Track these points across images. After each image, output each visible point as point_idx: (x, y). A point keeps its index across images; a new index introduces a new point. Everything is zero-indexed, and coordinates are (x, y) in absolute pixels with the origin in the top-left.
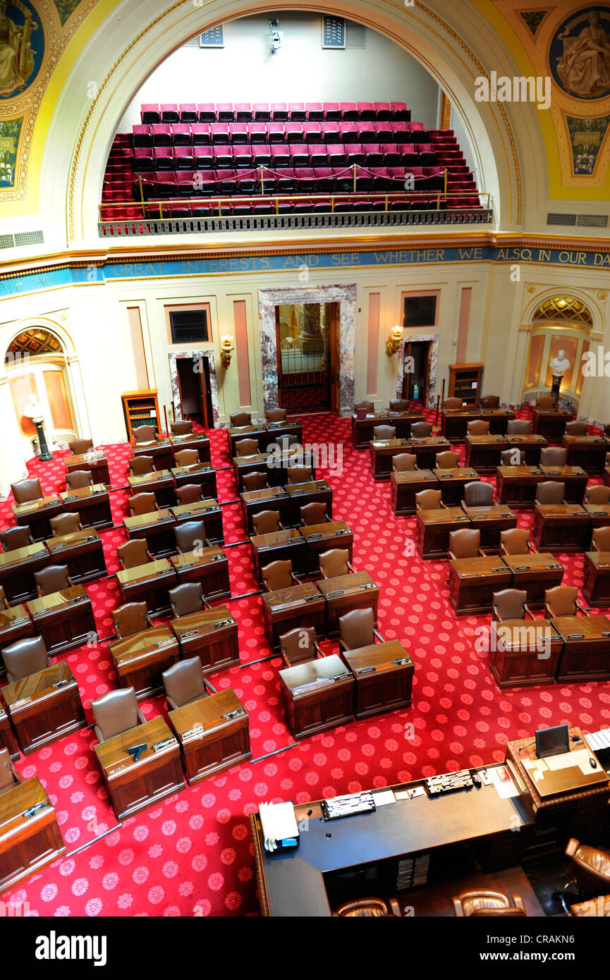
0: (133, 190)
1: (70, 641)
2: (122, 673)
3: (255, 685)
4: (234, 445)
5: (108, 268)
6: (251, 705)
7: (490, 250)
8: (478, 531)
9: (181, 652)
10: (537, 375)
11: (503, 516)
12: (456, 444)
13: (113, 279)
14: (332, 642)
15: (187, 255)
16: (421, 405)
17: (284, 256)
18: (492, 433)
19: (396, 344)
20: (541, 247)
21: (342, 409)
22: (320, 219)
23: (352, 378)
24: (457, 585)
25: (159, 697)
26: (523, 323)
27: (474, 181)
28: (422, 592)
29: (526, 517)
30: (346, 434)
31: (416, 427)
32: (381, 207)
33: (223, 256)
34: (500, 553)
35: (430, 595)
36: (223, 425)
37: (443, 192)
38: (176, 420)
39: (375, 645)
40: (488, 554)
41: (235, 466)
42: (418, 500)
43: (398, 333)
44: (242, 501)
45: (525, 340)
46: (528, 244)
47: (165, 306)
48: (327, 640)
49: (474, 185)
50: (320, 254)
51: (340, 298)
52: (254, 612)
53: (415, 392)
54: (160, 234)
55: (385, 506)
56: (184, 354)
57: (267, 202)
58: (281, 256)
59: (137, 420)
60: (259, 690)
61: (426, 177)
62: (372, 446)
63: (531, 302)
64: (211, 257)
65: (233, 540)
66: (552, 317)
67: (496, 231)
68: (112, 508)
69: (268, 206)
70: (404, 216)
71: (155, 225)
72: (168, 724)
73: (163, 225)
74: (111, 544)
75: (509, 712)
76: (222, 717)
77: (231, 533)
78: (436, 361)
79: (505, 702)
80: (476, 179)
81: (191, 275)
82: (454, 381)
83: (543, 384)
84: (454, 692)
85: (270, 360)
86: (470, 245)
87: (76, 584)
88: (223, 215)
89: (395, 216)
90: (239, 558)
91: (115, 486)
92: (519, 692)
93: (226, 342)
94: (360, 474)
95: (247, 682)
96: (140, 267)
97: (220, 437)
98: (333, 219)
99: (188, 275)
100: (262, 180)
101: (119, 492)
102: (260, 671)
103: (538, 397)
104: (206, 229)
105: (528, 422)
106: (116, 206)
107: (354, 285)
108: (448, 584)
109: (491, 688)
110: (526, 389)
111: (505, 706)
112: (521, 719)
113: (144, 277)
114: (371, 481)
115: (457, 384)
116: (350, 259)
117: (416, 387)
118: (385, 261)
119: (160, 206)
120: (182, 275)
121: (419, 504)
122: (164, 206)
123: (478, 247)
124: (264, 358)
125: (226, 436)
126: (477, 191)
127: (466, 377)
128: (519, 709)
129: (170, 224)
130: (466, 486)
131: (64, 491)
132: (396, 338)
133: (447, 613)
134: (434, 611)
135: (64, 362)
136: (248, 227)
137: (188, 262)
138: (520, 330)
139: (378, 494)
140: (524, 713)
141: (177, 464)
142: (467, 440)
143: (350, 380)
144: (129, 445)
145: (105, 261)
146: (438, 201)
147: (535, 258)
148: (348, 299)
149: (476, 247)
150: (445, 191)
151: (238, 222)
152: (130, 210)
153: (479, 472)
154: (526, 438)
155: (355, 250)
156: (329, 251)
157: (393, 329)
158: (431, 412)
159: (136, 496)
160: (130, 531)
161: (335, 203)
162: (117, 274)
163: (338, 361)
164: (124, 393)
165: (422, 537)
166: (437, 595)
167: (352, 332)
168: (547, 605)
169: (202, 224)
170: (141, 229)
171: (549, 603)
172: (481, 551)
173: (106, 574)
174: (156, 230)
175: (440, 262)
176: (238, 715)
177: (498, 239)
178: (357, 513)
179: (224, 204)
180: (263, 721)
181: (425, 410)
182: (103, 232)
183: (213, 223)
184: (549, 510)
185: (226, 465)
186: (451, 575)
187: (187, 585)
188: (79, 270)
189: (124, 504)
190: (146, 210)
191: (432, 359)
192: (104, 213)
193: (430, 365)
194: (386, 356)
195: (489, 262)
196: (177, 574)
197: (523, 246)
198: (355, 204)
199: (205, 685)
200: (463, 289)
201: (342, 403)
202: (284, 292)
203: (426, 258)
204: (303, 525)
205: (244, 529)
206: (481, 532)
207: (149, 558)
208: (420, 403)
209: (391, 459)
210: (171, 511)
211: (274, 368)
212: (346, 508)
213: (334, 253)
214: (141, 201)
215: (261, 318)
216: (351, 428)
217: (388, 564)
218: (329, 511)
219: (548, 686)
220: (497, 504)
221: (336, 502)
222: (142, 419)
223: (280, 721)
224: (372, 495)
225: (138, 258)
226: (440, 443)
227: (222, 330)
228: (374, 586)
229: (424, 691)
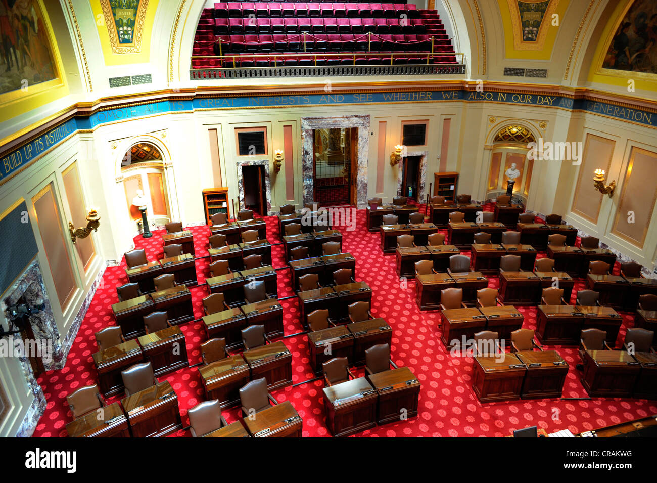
0: (214, 47)
1: (169, 367)
2: (209, 390)
3: (304, 400)
4: (283, 227)
5: (196, 102)
6: (302, 413)
7: (464, 93)
8: (461, 289)
9: (251, 375)
10: (496, 180)
11: (478, 279)
12: (441, 229)
13: (199, 109)
14: (358, 369)
15: (251, 93)
16: (414, 201)
17: (319, 94)
18: (466, 221)
19: (398, 158)
20: (500, 91)
21: (359, 203)
22: (345, 70)
23: (366, 182)
24: (447, 329)
25: (234, 407)
26: (487, 144)
27: (452, 45)
28: (421, 333)
29: (493, 280)
30: (362, 221)
31: (413, 216)
32: (388, 62)
33: (277, 94)
34: (477, 306)
35: (427, 335)
36: (273, 214)
37: (431, 52)
38: (241, 210)
39: (389, 371)
40: (468, 306)
41: (285, 242)
42: (416, 268)
43: (399, 150)
44: (291, 267)
45: (488, 156)
46: (490, 88)
47: (235, 128)
48: (354, 367)
49: (452, 47)
50: (345, 94)
51: (358, 125)
52: (300, 346)
53: (410, 192)
54: (233, 78)
55: (392, 272)
56: (247, 162)
57: (308, 57)
58: (317, 95)
59: (213, 209)
60: (307, 403)
61: (419, 42)
62: (383, 230)
63: (491, 130)
64: (268, 95)
65: (284, 295)
66: (508, 139)
67: (468, 80)
68: (197, 271)
69: (309, 60)
70: (404, 69)
71: (230, 72)
72: (244, 426)
73: (235, 72)
74: (197, 297)
75: (488, 420)
76: (284, 422)
77: (283, 290)
78: (425, 170)
79: (484, 413)
80: (454, 44)
81: (254, 107)
82: (438, 184)
83: (501, 187)
84: (447, 405)
85: (308, 168)
86: (450, 89)
87: (173, 325)
88: (277, 66)
89: (398, 68)
90: (289, 308)
91: (198, 255)
92: (495, 405)
93: (278, 154)
94: (373, 249)
95: (298, 397)
96: (218, 101)
97: (272, 222)
98: (354, 69)
99: (252, 107)
100: (305, 42)
101: (201, 260)
102: (307, 389)
103: (497, 196)
104: (266, 75)
105: (492, 213)
106: (202, 58)
107: (368, 116)
108: (439, 327)
109: (474, 402)
110: (488, 190)
111: (484, 415)
112: (497, 425)
113: (221, 108)
114: (381, 254)
115: (440, 187)
116: (366, 98)
117: (410, 189)
118: (390, 99)
119: (234, 59)
120: (247, 107)
121: (417, 270)
122: (236, 59)
123: (455, 91)
124: (304, 166)
125: (277, 221)
126: (455, 52)
127: (446, 181)
128: (494, 418)
129: (240, 72)
130: (451, 257)
131: (162, 258)
132: (398, 154)
133: (440, 348)
134: (430, 347)
135: (163, 167)
136: (295, 74)
137: (252, 98)
138: (484, 149)
139: (386, 263)
140: (498, 421)
141: (243, 240)
142: (449, 225)
143: (365, 183)
144: (207, 227)
145: (194, 96)
146: (428, 58)
147: (495, 98)
148: (364, 126)
149: (454, 91)
150: (432, 51)
151: (288, 71)
152: (213, 61)
153: (459, 249)
154: (490, 225)
155: (370, 92)
156: (351, 92)
157: (395, 147)
158: (421, 206)
159: (215, 263)
160: (211, 288)
161: (356, 58)
162: (201, 106)
163: (356, 169)
164: (204, 189)
165: (420, 294)
166: (432, 335)
167: (366, 149)
168: (513, 343)
169: (263, 72)
170: (220, 74)
171: (514, 341)
172: (464, 304)
173: (193, 319)
174: (230, 75)
175: (429, 101)
176: (295, 420)
177: (469, 85)
178: (372, 277)
179: (278, 58)
180: (310, 425)
181: (417, 205)
182: (193, 76)
183: (271, 71)
184: (509, 276)
185: (277, 242)
186: (442, 321)
187: (254, 326)
188: (175, 102)
189: (205, 269)
190: (223, 61)
191: (423, 168)
192: (194, 63)
193: (421, 173)
194: (390, 166)
195: (463, 101)
196: (247, 319)
197: (487, 90)
198: (370, 60)
199: (269, 398)
200: (445, 119)
201: (358, 199)
202: (319, 120)
203: (419, 98)
204: (335, 284)
205: (291, 287)
206: (463, 290)
207: (225, 307)
208: (414, 200)
209: (396, 238)
210: (240, 274)
211: (311, 174)
212: (364, 273)
213: (355, 93)
214: (220, 55)
215: (302, 138)
216: (366, 217)
217: (396, 313)
218: (353, 274)
219: (514, 401)
220: (473, 271)
221: (357, 269)
222: (217, 209)
223: (322, 425)
224: (382, 264)
225: (217, 94)
226: (430, 227)
227: (275, 147)
228: (389, 328)
229: (426, 405)
